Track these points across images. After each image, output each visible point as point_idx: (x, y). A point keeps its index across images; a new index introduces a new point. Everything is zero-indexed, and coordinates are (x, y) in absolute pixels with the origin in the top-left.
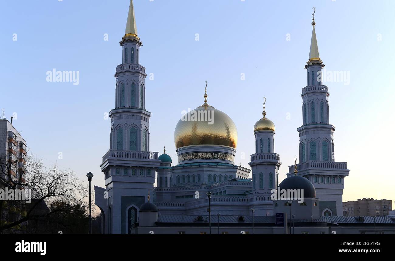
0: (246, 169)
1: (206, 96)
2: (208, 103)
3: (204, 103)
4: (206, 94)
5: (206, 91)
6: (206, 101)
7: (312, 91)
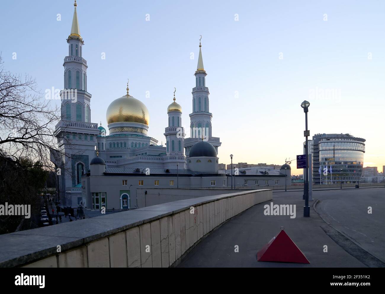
0: (156, 140)
1: (128, 89)
2: (129, 94)
3: (126, 94)
4: (128, 88)
5: (128, 86)
6: (128, 93)
7: (200, 90)
